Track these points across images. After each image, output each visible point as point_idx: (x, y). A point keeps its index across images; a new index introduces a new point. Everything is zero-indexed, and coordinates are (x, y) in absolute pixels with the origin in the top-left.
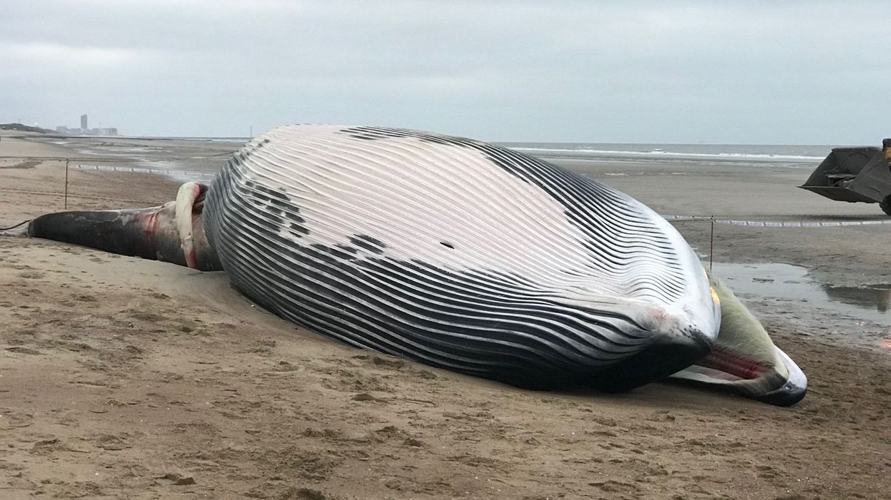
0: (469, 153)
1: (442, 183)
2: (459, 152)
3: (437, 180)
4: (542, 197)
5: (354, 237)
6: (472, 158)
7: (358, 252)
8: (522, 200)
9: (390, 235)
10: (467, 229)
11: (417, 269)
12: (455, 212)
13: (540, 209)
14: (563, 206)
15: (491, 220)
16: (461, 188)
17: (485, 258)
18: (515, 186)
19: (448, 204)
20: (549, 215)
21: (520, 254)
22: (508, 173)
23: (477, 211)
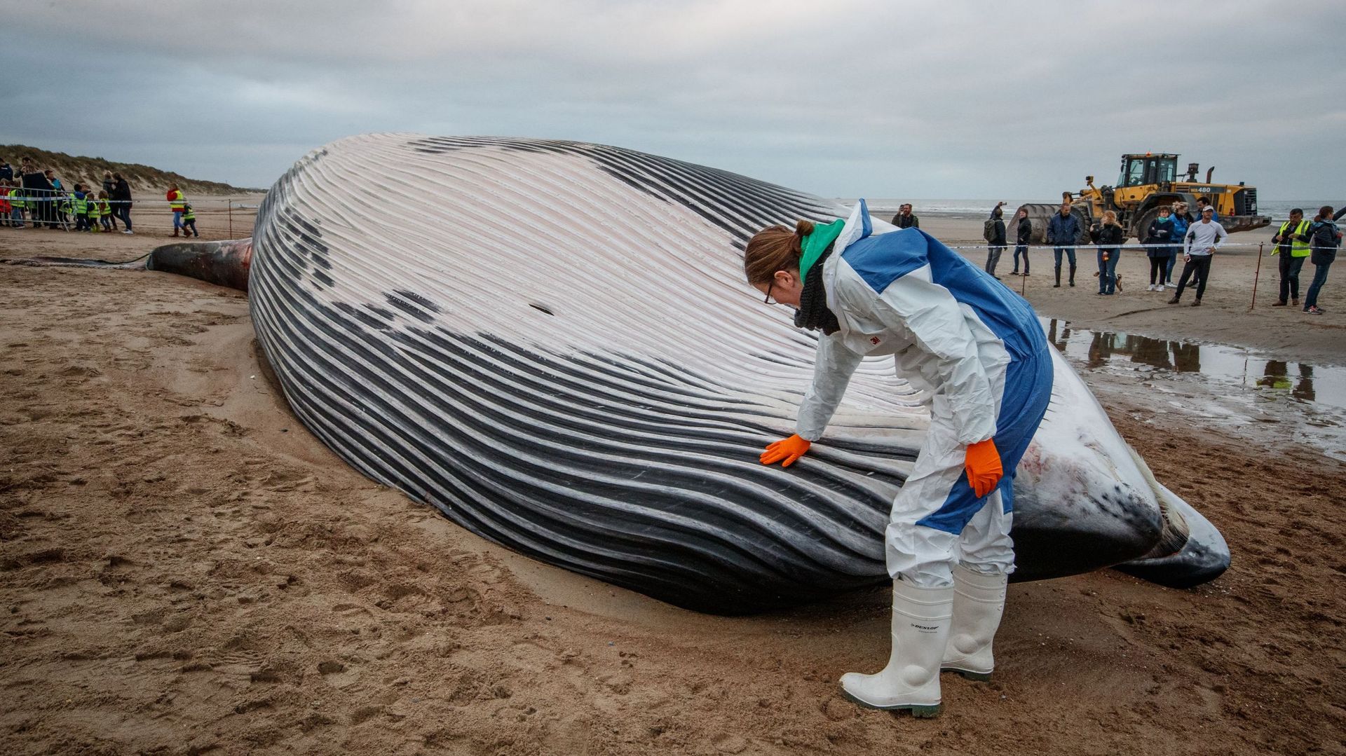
0: (573, 163)
1: (532, 209)
2: (556, 161)
3: (525, 206)
4: (691, 223)
5: (392, 293)
6: (576, 169)
7: (395, 318)
8: (660, 230)
9: (447, 291)
10: (576, 282)
11: (488, 351)
12: (554, 254)
13: (691, 242)
14: (728, 234)
15: (616, 267)
16: (562, 218)
17: (610, 332)
18: (646, 208)
19: (543, 242)
20: (708, 252)
21: (671, 325)
22: (632, 188)
23: (589, 253)
